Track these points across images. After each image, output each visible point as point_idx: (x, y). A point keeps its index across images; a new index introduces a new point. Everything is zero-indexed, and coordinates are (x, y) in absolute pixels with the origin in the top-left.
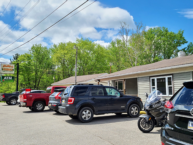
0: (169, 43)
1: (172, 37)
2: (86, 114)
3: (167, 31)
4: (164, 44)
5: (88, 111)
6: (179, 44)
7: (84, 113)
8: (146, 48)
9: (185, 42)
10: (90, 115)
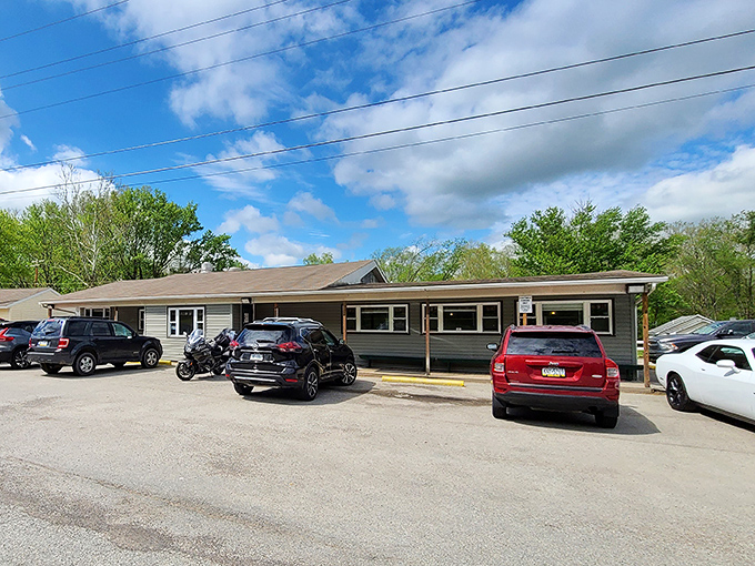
0: (166, 225)
1: (173, 215)
2: (86, 364)
3: (164, 200)
4: (158, 228)
5: (88, 359)
6: (187, 230)
7: (83, 361)
8: (118, 233)
9: (197, 228)
10: (91, 364)
